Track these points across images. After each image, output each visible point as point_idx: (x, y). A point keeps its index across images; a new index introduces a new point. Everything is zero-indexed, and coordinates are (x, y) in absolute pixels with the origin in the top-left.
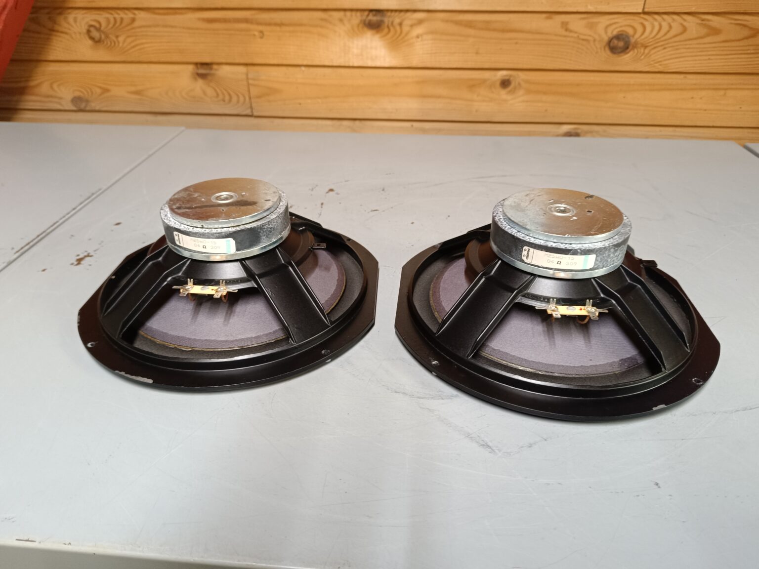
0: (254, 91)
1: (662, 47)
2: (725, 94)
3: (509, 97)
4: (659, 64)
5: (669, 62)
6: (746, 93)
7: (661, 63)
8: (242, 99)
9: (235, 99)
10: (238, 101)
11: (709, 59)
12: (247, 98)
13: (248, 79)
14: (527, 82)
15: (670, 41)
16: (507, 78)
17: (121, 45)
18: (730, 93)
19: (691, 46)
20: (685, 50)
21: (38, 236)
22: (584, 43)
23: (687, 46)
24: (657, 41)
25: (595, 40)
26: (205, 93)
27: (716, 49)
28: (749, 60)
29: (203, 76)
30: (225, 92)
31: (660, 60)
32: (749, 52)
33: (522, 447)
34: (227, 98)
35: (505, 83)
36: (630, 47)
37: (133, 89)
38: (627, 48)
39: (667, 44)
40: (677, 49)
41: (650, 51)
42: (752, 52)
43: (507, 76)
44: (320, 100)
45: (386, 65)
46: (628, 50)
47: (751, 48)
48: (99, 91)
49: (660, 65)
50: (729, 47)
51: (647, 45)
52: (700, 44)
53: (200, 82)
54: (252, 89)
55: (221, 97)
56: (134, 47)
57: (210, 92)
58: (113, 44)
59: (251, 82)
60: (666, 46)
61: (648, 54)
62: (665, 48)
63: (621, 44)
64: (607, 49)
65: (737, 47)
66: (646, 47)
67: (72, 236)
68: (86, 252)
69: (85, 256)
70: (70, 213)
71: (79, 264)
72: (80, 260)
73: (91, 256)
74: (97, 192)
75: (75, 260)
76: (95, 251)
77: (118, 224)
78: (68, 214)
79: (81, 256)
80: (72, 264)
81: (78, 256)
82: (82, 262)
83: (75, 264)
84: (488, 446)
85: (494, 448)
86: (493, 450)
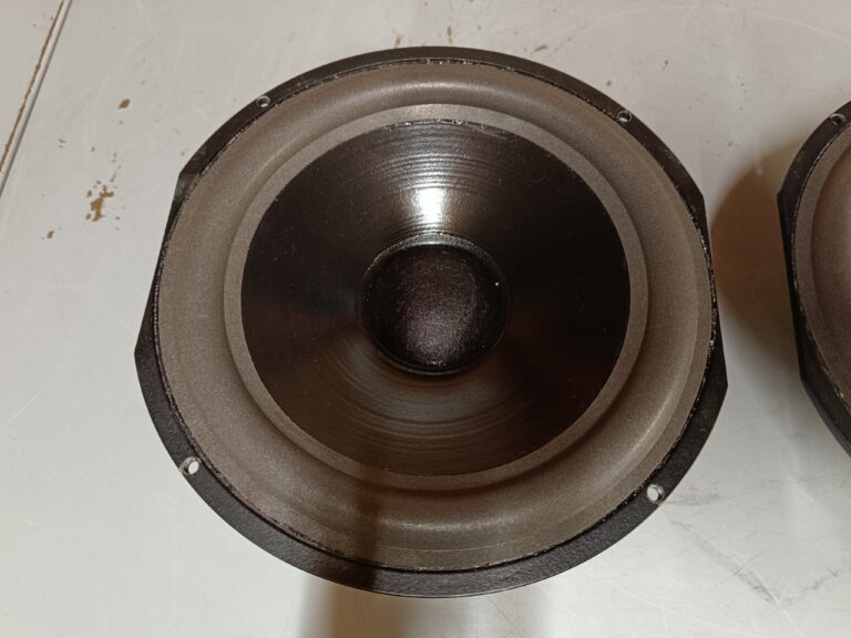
33: (807, 589)
67: (62, 141)
68: (99, 182)
69: (101, 194)
70: (34, 78)
71: (98, 216)
72: (97, 205)
73: (111, 195)
74: (59, 13)
75: (90, 207)
76: (112, 180)
77: (125, 104)
78: (33, 82)
79: (95, 196)
80: (88, 217)
81: (90, 194)
82: (103, 211)
83: (93, 216)
84: (764, 590)
85: (771, 593)
86: (769, 596)
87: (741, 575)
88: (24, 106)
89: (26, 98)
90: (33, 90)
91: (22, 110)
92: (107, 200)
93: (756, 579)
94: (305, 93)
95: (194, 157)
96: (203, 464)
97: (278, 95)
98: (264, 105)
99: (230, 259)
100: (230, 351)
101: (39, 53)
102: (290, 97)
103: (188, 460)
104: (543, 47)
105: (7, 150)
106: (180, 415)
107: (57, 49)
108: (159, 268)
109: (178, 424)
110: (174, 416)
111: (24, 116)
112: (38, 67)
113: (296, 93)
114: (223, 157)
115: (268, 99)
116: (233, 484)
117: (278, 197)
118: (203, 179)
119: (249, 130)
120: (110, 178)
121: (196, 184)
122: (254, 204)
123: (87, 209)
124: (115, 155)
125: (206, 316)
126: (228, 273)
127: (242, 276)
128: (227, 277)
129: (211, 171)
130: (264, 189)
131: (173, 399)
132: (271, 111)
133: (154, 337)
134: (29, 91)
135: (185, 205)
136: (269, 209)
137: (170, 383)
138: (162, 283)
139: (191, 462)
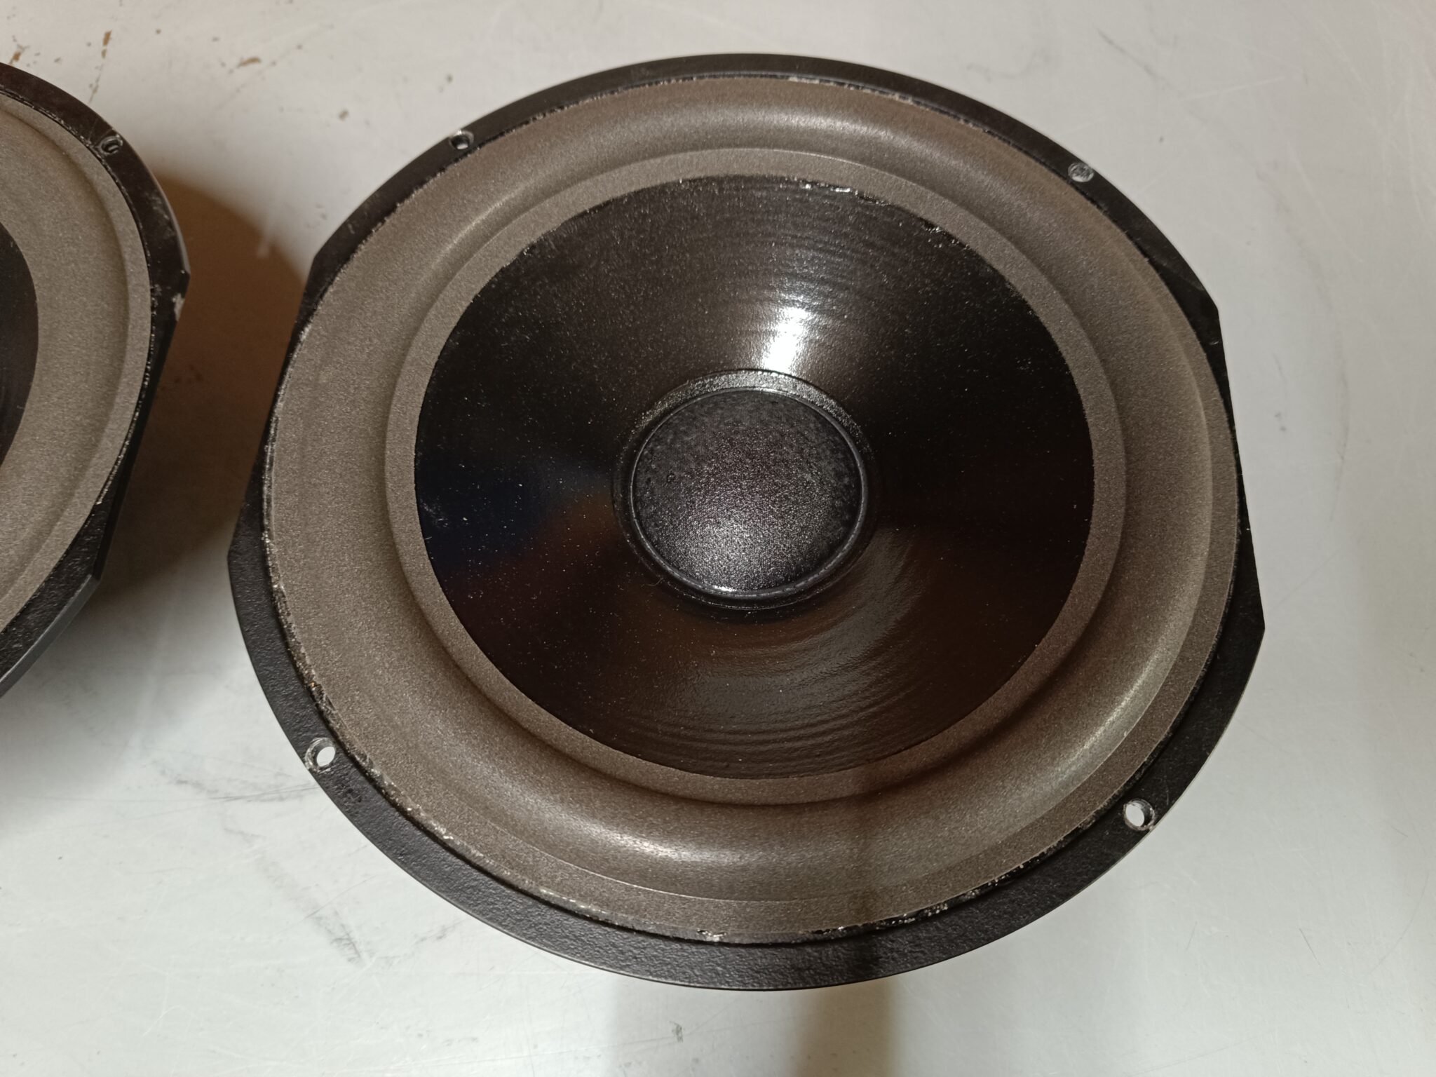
84: (350, 943)
85: (361, 947)
86: (357, 952)
93: (343, 926)
104: (254, 60)
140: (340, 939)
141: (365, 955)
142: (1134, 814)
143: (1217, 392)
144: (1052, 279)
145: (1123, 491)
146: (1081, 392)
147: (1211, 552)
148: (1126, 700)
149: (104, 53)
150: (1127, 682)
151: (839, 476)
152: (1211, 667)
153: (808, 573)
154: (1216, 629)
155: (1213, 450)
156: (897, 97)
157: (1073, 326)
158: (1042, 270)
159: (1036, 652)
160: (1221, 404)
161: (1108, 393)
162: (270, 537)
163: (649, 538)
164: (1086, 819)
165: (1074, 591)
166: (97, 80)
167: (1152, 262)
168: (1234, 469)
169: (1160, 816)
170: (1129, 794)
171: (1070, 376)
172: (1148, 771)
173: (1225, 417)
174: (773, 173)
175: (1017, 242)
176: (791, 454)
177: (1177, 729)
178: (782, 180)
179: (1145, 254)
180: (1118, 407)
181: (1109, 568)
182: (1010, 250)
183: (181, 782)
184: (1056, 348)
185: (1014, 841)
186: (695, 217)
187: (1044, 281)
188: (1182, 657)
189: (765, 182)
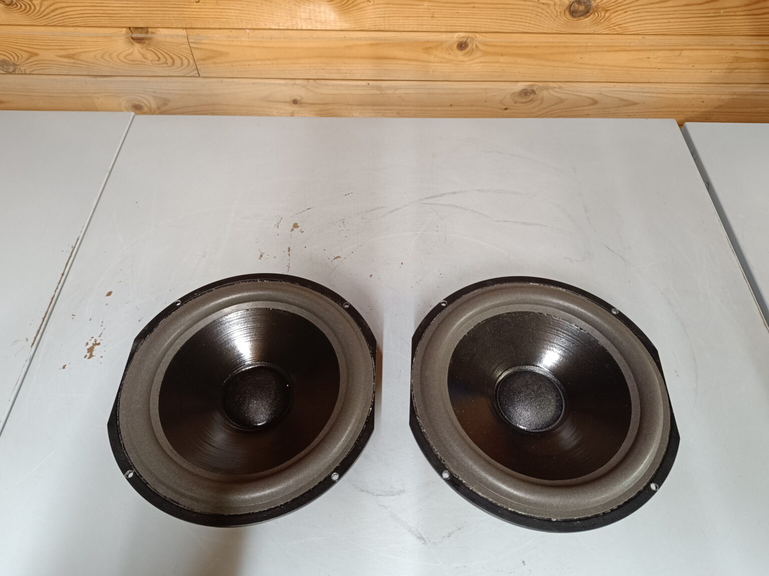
0: (197, 54)
1: (624, 11)
2: (680, 53)
3: (465, 59)
4: (619, 26)
5: (627, 25)
6: (700, 53)
7: (620, 26)
8: (186, 62)
9: (178, 62)
10: (182, 64)
11: (669, 22)
12: (192, 62)
13: (189, 42)
14: (485, 44)
15: (632, 5)
16: (464, 40)
17: (38, 8)
18: (685, 53)
19: (652, 10)
20: (646, 14)
21: (44, 319)
22: (544, 7)
23: (648, 10)
24: (619, 5)
25: (555, 5)
26: (144, 56)
27: (676, 12)
28: (708, 22)
29: (139, 40)
30: (166, 56)
31: (619, 23)
32: (709, 15)
33: (444, 537)
34: (170, 61)
35: (462, 46)
36: (591, 11)
37: (64, 53)
38: (588, 12)
39: (629, 8)
40: (638, 13)
41: (611, 14)
42: (712, 15)
43: (464, 37)
44: (269, 62)
45: (338, 28)
46: (588, 14)
47: (712, 11)
48: (25, 55)
49: (620, 28)
50: (690, 10)
51: (608, 9)
52: (661, 7)
53: (137, 46)
54: (195, 52)
55: (163, 60)
56: (53, 11)
57: (150, 55)
58: (28, 7)
59: (192, 45)
60: (627, 10)
61: (608, 17)
62: (626, 12)
63: (582, 8)
64: (567, 13)
65: (698, 10)
66: (607, 11)
67: (73, 315)
68: (92, 338)
69: (93, 344)
70: (60, 280)
71: (91, 356)
72: (90, 350)
73: (99, 344)
74: (76, 244)
75: (87, 351)
76: (100, 336)
77: (109, 294)
78: (60, 282)
79: (90, 345)
80: (85, 357)
81: (87, 344)
82: (94, 354)
83: (88, 357)
84: (423, 539)
85: (426, 540)
86: (425, 541)
87: (412, 531)
88: (54, 296)
89: (55, 292)
90: (60, 287)
91: (52, 299)
92: (96, 347)
93: (419, 533)
94: (198, 298)
95: (142, 331)
96: (135, 474)
97: (185, 299)
98: (178, 304)
99: (155, 379)
100: (151, 422)
101: (65, 266)
102: (191, 300)
103: (128, 472)
104: (338, 257)
105: (43, 321)
106: (126, 451)
107: (74, 264)
108: (121, 385)
109: (125, 456)
110: (123, 452)
111: (54, 301)
112: (63, 274)
113: (194, 298)
114: (156, 330)
115: (180, 301)
116: (148, 481)
117: (181, 348)
118: (145, 341)
119: (170, 317)
120: (99, 335)
121: (142, 344)
122: (169, 352)
123: (85, 352)
124: (102, 322)
125: (141, 406)
126: (153, 385)
127: (160, 387)
128: (153, 388)
129: (150, 338)
130: (175, 344)
131: (124, 445)
132: (181, 307)
133: (117, 417)
134: (57, 288)
135: (136, 354)
136: (176, 354)
137: (123, 437)
138: (122, 391)
139: (130, 472)
140: (419, 538)
141: (427, 542)
142: (653, 486)
143: (660, 374)
144: (612, 342)
145: (639, 402)
146: (624, 374)
147: (664, 418)
148: (648, 457)
149: (289, 254)
150: (648, 452)
151: (557, 396)
152: (668, 449)
153: (552, 424)
154: (668, 439)
155: (661, 390)
156: (561, 289)
157: (619, 356)
158: (609, 340)
159: (623, 446)
160: (662, 377)
161: (631, 374)
162: (419, 418)
163: (506, 415)
164: (641, 488)
165: (630, 429)
166: (289, 264)
167: (638, 337)
168: (667, 396)
169: (660, 487)
170: (651, 481)
171: (620, 369)
172: (655, 476)
173: (663, 382)
174: (530, 311)
175: (601, 332)
176: (544, 390)
177: (661, 465)
178: (532, 312)
179: (636, 335)
180: (635, 379)
181: (639, 423)
182: (599, 333)
183: (362, 491)
184: (615, 361)
185: (625, 494)
186: (508, 323)
187: (609, 342)
188: (660, 446)
189: (528, 313)
